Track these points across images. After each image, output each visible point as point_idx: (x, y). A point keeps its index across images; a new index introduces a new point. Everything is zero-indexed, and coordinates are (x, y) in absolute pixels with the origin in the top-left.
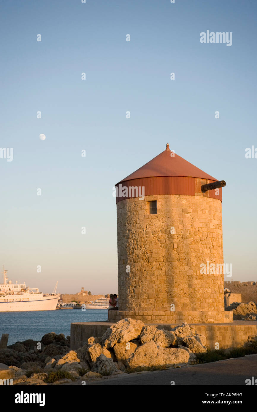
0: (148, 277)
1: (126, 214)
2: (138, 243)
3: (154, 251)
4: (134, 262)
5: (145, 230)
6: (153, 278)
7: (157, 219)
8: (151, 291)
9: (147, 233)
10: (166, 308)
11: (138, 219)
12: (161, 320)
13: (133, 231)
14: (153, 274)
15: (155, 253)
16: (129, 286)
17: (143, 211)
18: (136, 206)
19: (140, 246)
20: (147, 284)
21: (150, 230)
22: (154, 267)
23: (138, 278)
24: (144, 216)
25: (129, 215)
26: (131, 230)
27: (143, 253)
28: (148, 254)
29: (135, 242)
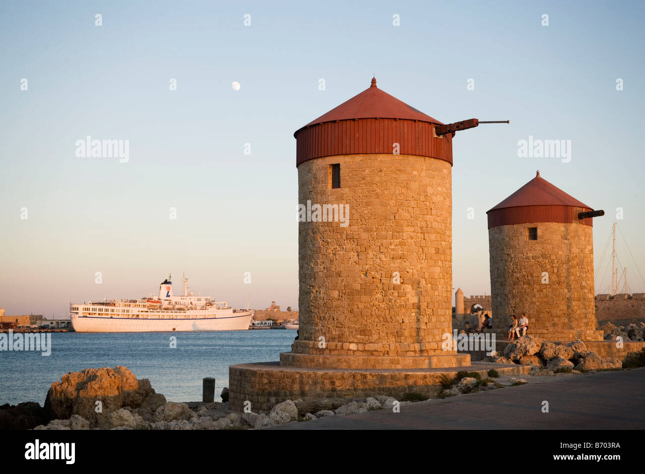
0: (529, 299)
1: (504, 239)
2: (519, 267)
3: (534, 275)
4: (514, 285)
5: (525, 254)
6: (534, 300)
7: (537, 245)
8: (531, 312)
9: (528, 258)
10: (548, 327)
11: (519, 244)
12: (544, 337)
13: (513, 255)
14: (534, 296)
15: (536, 277)
16: (508, 307)
17: (523, 236)
18: (516, 232)
19: (521, 269)
20: (528, 305)
21: (530, 255)
22: (535, 290)
23: (518, 299)
24: (525, 242)
25: (507, 240)
26: (510, 254)
27: (524, 276)
28: (529, 278)
29: (515, 266)
